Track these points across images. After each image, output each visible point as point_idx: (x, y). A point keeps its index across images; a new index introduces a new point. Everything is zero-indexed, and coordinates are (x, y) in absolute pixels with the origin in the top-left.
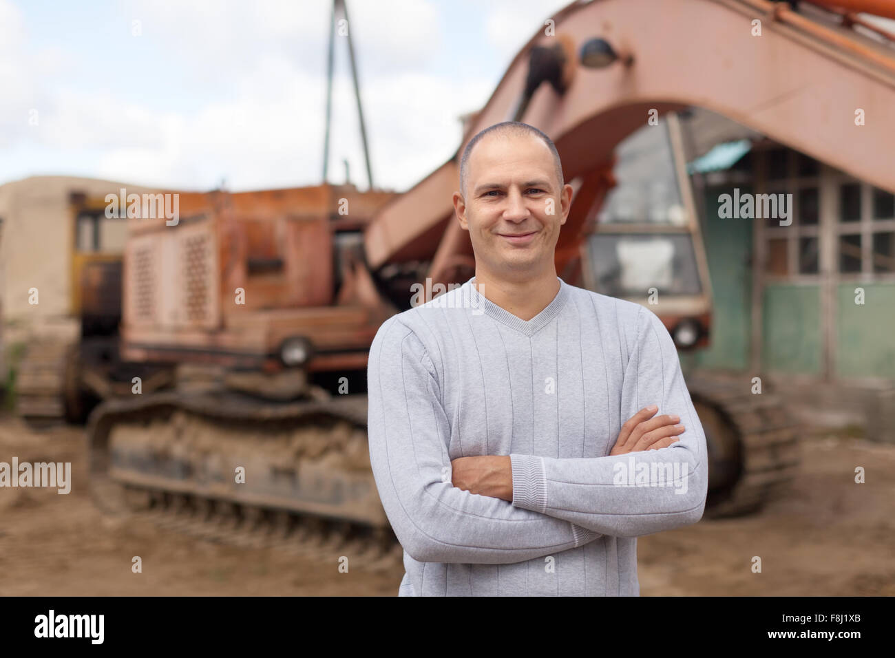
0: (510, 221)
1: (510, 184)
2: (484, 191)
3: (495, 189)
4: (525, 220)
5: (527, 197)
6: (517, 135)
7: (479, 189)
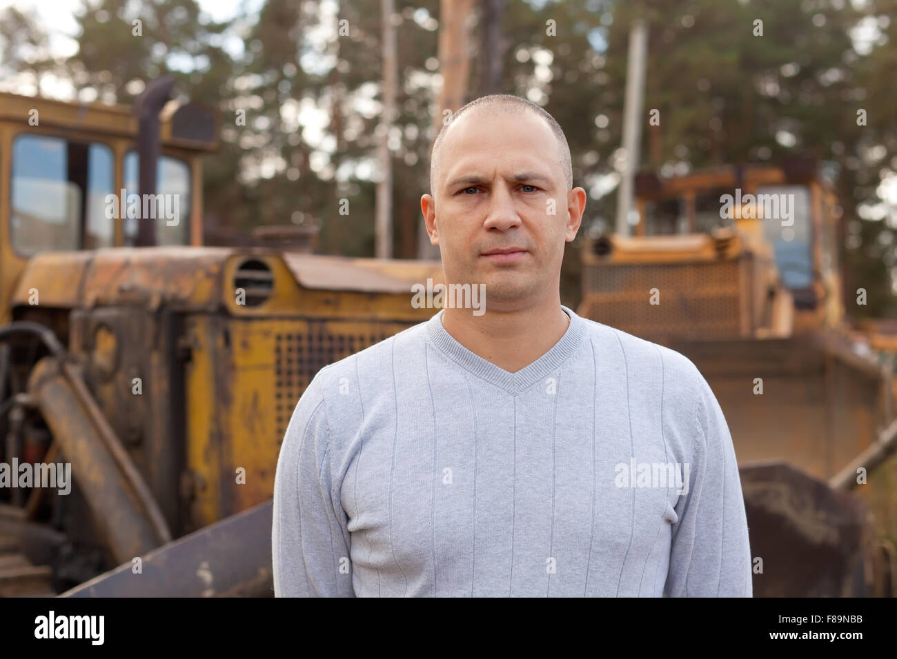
0: (493, 229)
1: (494, 177)
2: (459, 187)
3: (473, 185)
4: (514, 227)
5: (519, 197)
6: (506, 110)
7: (455, 183)
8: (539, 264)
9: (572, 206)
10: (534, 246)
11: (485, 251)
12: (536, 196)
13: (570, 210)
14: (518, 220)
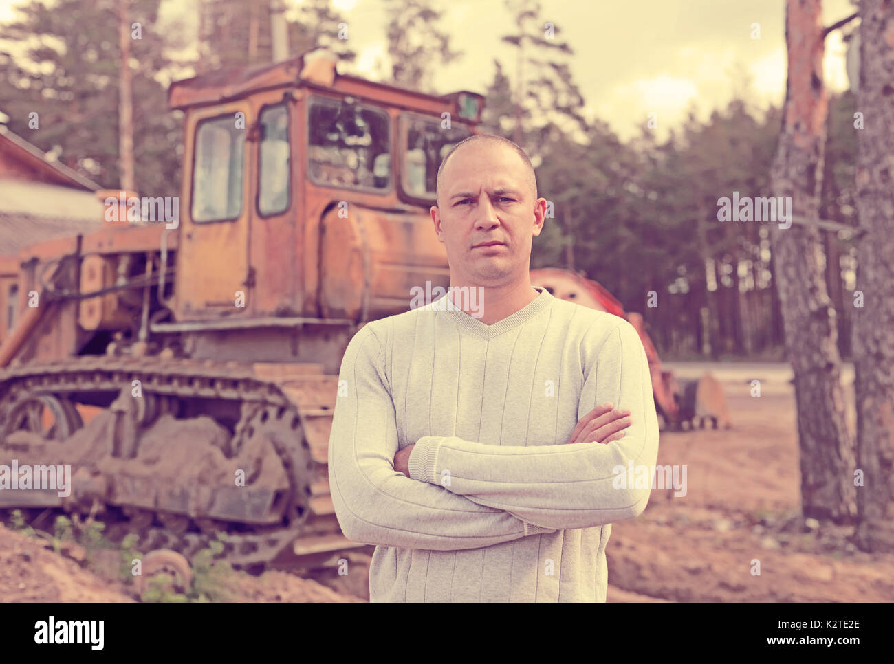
8: (513, 252)
9: (537, 211)
10: (510, 241)
11: (475, 244)
12: (510, 204)
13: (536, 214)
14: (498, 221)
